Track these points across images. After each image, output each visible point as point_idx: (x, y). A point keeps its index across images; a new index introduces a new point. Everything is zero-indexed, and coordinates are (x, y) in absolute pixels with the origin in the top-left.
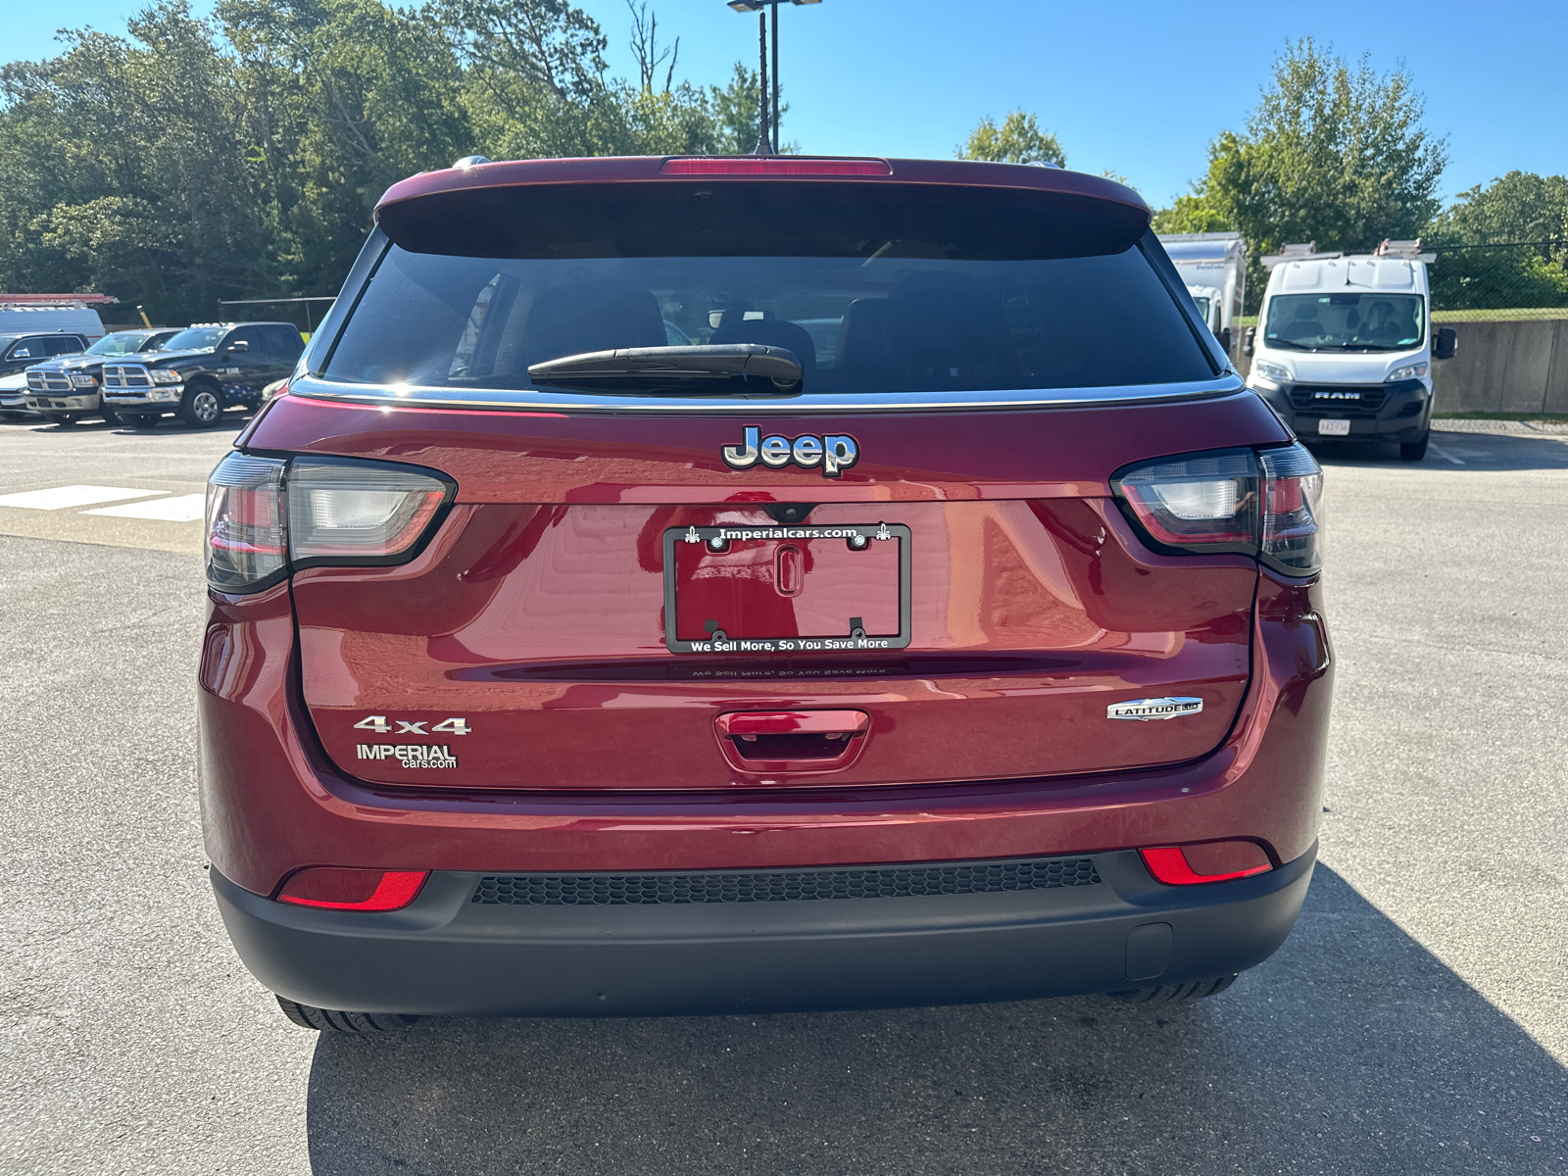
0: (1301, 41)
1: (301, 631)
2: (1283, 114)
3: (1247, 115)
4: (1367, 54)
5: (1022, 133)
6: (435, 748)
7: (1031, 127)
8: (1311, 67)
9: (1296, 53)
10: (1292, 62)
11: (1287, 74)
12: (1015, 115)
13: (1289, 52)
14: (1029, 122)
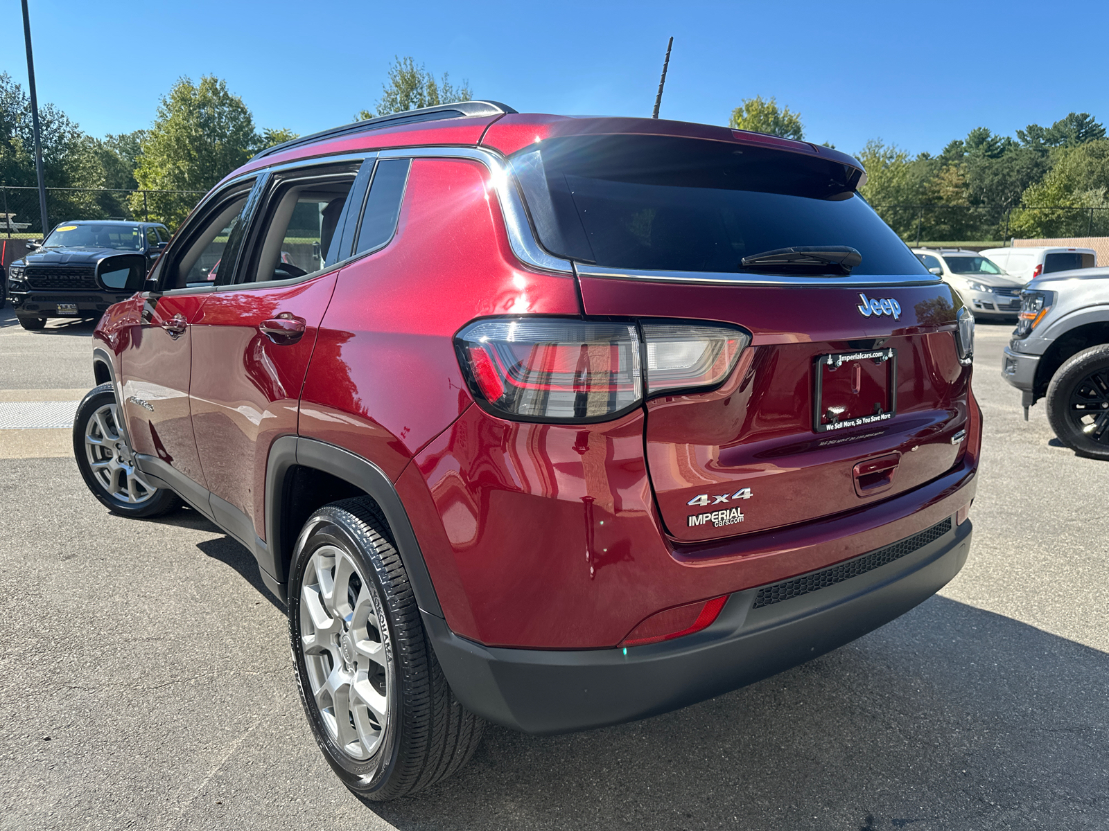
0: (406, 60)
1: (647, 444)
2: (399, 105)
3: (376, 103)
4: (446, 75)
5: (216, 92)
6: (734, 510)
7: (222, 89)
8: (413, 77)
9: (403, 66)
10: (401, 72)
11: (398, 79)
12: (209, 79)
13: (398, 65)
14: (220, 85)
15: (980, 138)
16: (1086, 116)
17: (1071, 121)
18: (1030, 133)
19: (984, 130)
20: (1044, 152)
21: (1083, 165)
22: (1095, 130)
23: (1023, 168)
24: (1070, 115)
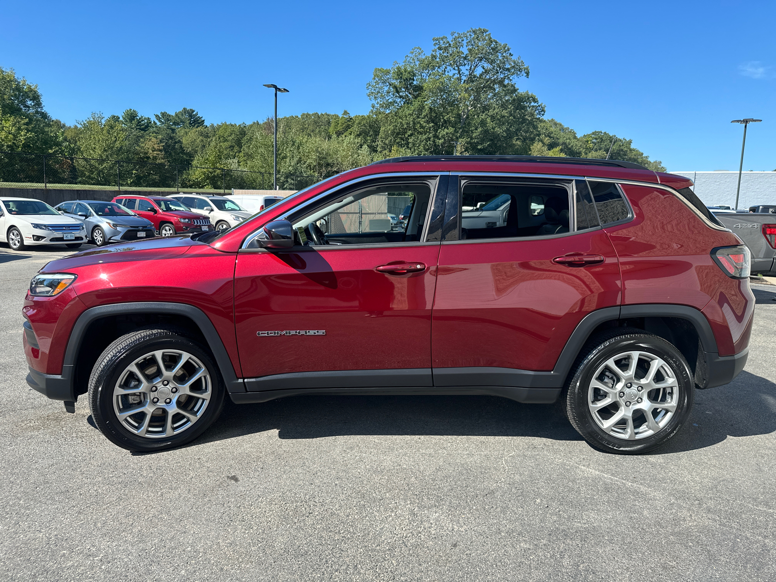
15: (132, 116)
16: (193, 111)
17: (185, 112)
18: (163, 118)
19: (134, 111)
20: (173, 130)
21: (198, 141)
22: (199, 120)
23: (164, 139)
24: (184, 109)
